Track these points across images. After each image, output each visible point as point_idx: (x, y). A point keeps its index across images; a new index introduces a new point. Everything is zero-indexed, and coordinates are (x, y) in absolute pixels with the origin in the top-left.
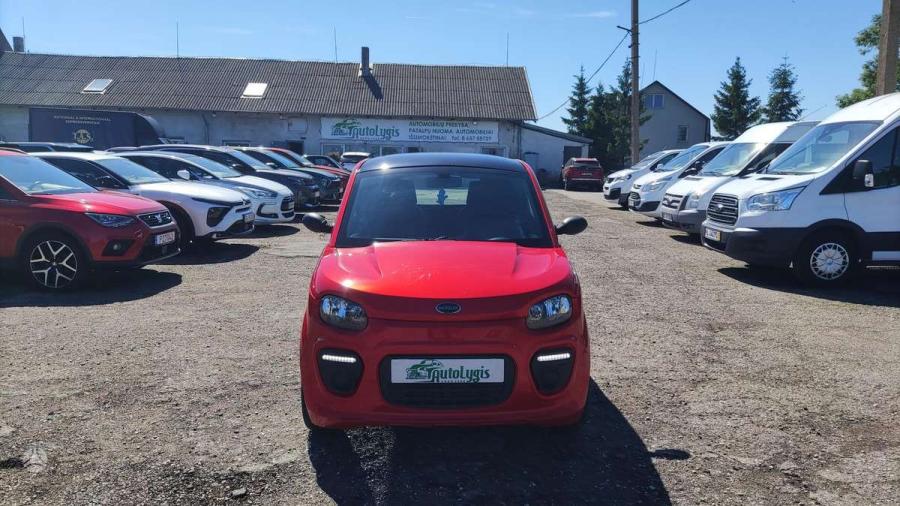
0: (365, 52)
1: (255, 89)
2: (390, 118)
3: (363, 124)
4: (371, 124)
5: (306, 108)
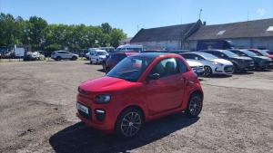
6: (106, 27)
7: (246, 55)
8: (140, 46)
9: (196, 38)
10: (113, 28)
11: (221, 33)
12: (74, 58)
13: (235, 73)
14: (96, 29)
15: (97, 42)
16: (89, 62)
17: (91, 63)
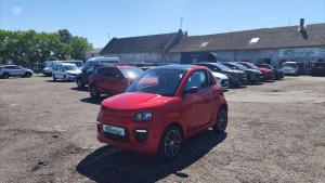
0: (302, 21)
1: (255, 40)
2: (310, 47)
3: (297, 50)
4: (301, 50)
5: (273, 46)
6: (64, 35)
7: (237, 68)
8: (116, 58)
9: (178, 50)
10: (74, 35)
11: (204, 44)
12: (27, 75)
13: (231, 87)
14: (51, 37)
15: (52, 53)
16: (51, 79)
17: (55, 81)
